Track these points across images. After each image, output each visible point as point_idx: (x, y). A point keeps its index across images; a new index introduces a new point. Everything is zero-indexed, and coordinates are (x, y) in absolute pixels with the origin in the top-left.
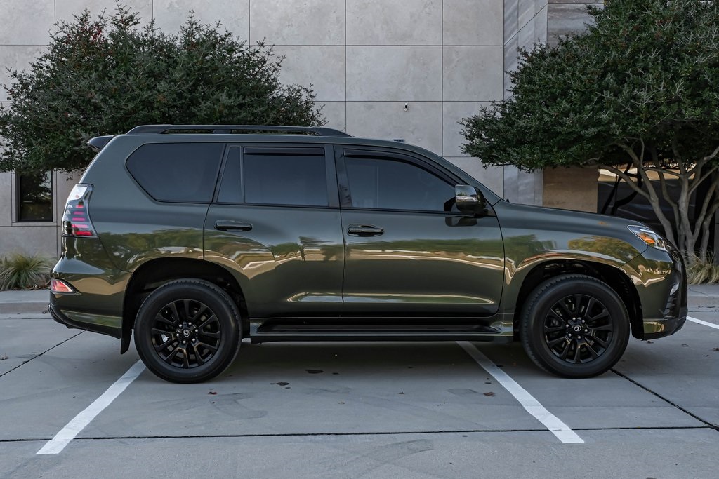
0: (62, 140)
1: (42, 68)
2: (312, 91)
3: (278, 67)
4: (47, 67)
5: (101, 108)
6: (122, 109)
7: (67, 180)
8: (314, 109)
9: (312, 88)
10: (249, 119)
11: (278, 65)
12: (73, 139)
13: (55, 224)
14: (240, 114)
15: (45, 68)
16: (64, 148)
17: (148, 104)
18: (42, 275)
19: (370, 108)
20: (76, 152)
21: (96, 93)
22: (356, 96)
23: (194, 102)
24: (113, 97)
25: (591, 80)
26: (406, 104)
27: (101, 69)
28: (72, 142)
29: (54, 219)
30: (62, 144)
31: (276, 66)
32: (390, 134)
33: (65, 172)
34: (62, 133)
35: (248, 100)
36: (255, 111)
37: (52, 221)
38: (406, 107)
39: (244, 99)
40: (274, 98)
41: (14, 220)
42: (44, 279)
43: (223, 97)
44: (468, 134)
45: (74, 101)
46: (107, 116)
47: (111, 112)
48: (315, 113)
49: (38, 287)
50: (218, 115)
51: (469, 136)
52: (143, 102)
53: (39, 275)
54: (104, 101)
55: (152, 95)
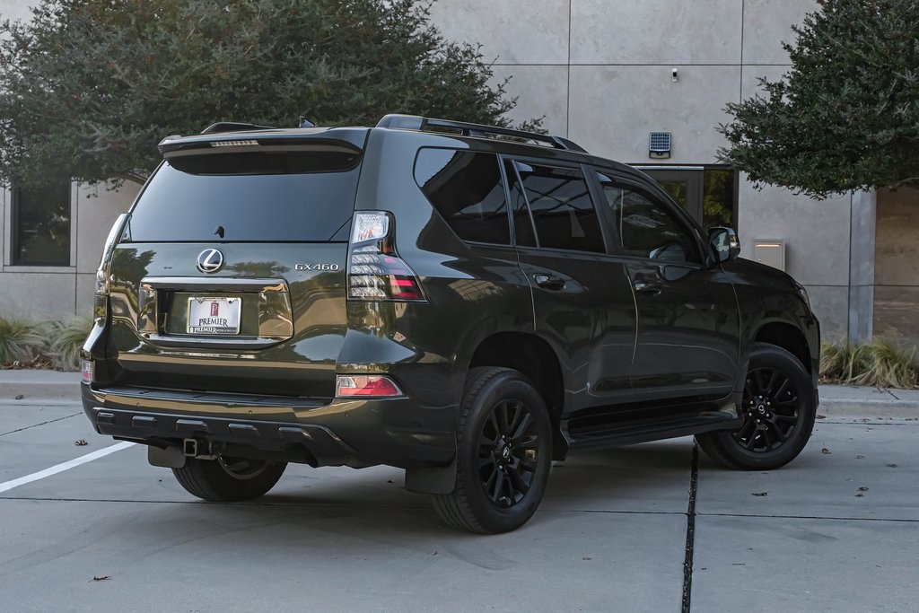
0: (69, 137)
1: (48, 15)
2: (480, 56)
3: (426, 16)
4: (57, 14)
5: (129, 87)
6: (162, 89)
7: (88, 197)
8: (491, 85)
9: (481, 51)
10: (369, 103)
11: (426, 12)
12: (85, 135)
13: (74, 270)
14: (351, 96)
15: (53, 15)
16: (71, 151)
17: (201, 80)
18: (27, 347)
19: (612, 75)
20: (88, 156)
21: (119, 65)
22: (586, 54)
23: (278, 75)
24: (146, 70)
25: (894, 51)
26: (675, 70)
27: (133, 22)
28: (83, 140)
29: (73, 262)
30: (68, 143)
31: (421, 14)
32: (646, 122)
33: (86, 184)
34: (70, 125)
35: (366, 73)
36: (381, 90)
37: (67, 264)
38: (675, 74)
39: (361, 71)
40: (429, 63)
41: (8, 261)
42: (31, 353)
43: (322, 69)
44: (731, 130)
45: (88, 75)
46: (135, 102)
47: (143, 94)
48: (495, 90)
49: (20, 364)
50: (315, 97)
51: (731, 134)
52: (194, 76)
53: (23, 346)
54: (132, 76)
55: (207, 67)
